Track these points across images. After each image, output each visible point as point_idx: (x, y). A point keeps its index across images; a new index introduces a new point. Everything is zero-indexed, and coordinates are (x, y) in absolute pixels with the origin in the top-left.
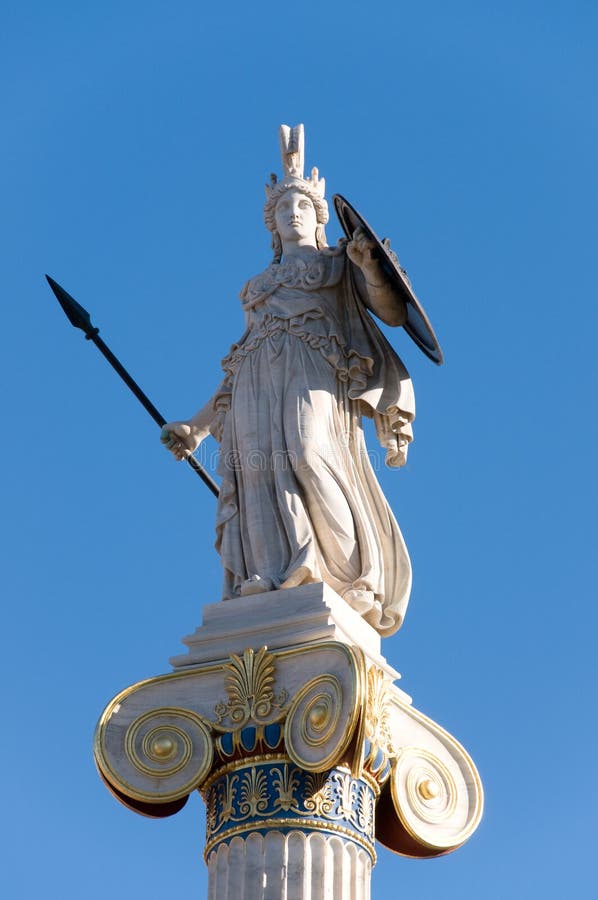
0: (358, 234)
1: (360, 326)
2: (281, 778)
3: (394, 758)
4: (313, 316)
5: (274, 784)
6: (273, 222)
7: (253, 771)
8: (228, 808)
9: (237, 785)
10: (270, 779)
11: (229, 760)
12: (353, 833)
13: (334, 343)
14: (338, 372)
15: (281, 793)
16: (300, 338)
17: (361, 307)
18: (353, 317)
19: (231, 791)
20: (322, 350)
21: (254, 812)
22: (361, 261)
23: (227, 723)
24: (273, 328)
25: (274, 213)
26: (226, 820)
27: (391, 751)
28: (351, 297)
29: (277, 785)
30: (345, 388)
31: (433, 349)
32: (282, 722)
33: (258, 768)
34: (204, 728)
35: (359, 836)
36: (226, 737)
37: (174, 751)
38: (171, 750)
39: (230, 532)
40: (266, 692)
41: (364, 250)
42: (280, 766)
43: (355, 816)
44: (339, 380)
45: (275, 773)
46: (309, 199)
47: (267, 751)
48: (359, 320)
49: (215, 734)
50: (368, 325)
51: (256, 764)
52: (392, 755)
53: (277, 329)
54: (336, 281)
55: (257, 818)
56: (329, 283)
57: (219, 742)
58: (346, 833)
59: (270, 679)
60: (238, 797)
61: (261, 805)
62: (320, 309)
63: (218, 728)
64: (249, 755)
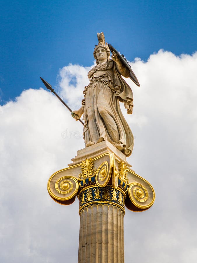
0: (114, 53)
1: (118, 78)
2: (96, 191)
3: (129, 185)
4: (104, 76)
5: (94, 192)
6: (96, 56)
7: (89, 190)
8: (83, 200)
9: (85, 194)
10: (93, 191)
11: (83, 188)
12: (116, 203)
13: (110, 82)
14: (112, 89)
15: (96, 195)
16: (101, 82)
17: (118, 74)
18: (116, 76)
19: (83, 196)
20: (107, 84)
21: (89, 200)
22: (115, 60)
23: (82, 178)
24: (94, 80)
25: (96, 54)
26: (83, 203)
27: (128, 183)
28: (115, 71)
29: (95, 193)
30: (114, 94)
31: (137, 83)
32: (95, 176)
33: (90, 189)
34: (76, 180)
35: (118, 204)
36: (82, 182)
37: (68, 187)
38: (67, 187)
39: (86, 134)
40: (91, 169)
41: (116, 57)
42: (96, 188)
43: (117, 199)
44: (112, 92)
45: (94, 190)
46: (104, 49)
47: (92, 184)
48: (118, 77)
49: (79, 182)
50: (120, 78)
51: (89, 188)
52: (128, 184)
53: (96, 80)
54: (111, 67)
55: (90, 201)
56: (109, 68)
57: (80, 183)
58: (114, 204)
59: (92, 166)
60: (85, 197)
61: (91, 198)
62: (106, 74)
63: (80, 180)
64: (88, 186)
